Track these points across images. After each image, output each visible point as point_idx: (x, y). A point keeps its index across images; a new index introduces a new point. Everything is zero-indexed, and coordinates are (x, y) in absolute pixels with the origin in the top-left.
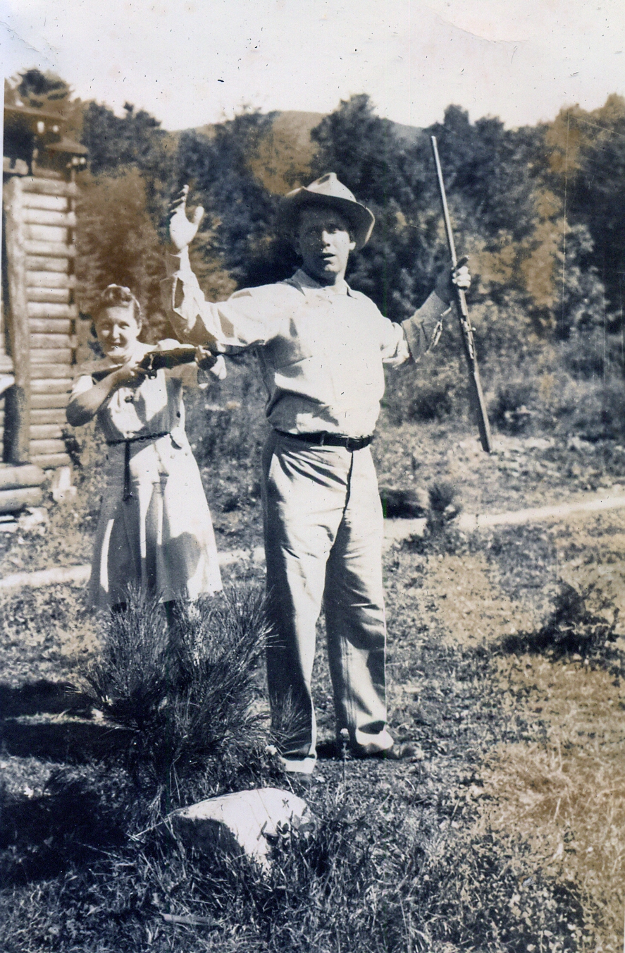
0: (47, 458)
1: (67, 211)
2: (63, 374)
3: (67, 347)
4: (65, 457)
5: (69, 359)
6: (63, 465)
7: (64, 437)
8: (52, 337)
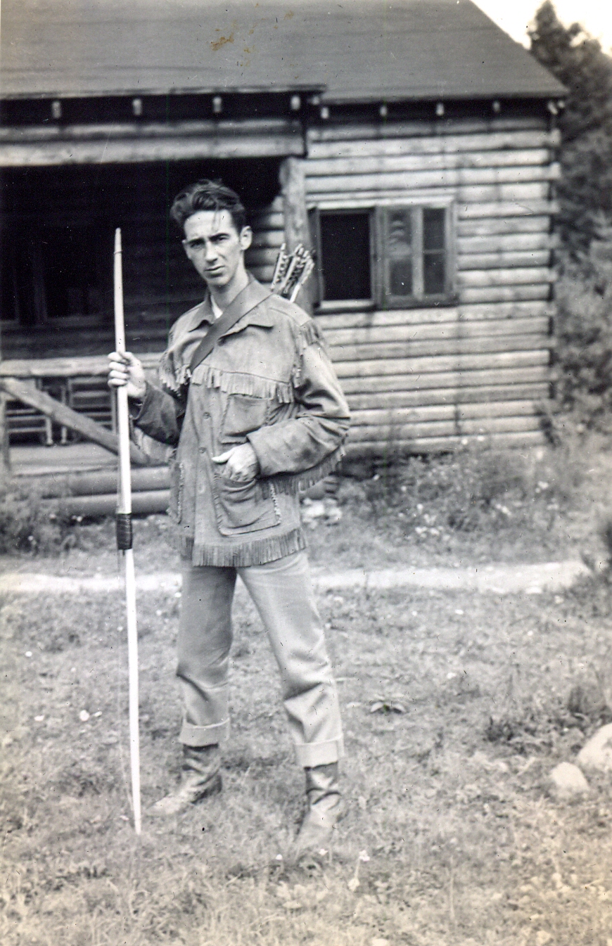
0: (515, 436)
1: (546, 164)
2: (538, 345)
3: (542, 315)
4: (538, 435)
5: (546, 328)
6: (535, 445)
7: (539, 413)
8: (524, 305)
